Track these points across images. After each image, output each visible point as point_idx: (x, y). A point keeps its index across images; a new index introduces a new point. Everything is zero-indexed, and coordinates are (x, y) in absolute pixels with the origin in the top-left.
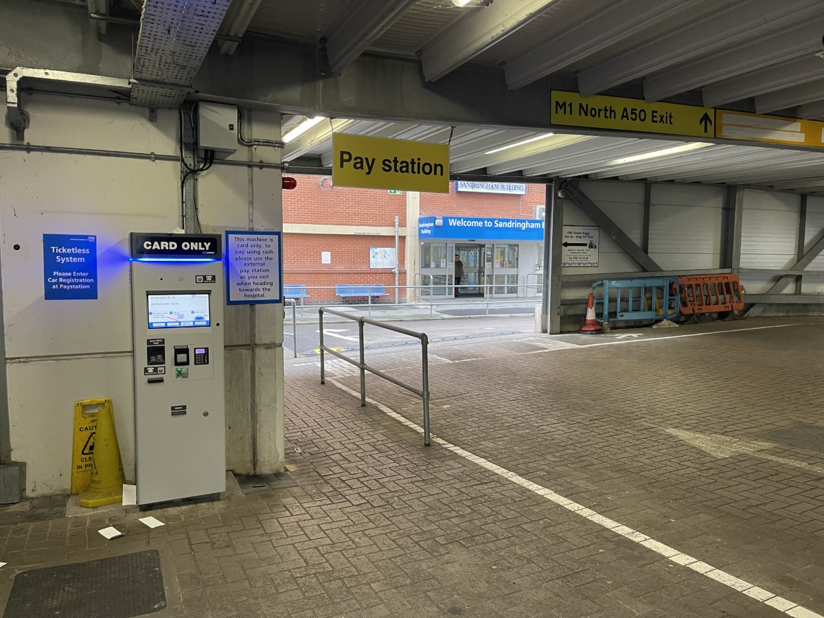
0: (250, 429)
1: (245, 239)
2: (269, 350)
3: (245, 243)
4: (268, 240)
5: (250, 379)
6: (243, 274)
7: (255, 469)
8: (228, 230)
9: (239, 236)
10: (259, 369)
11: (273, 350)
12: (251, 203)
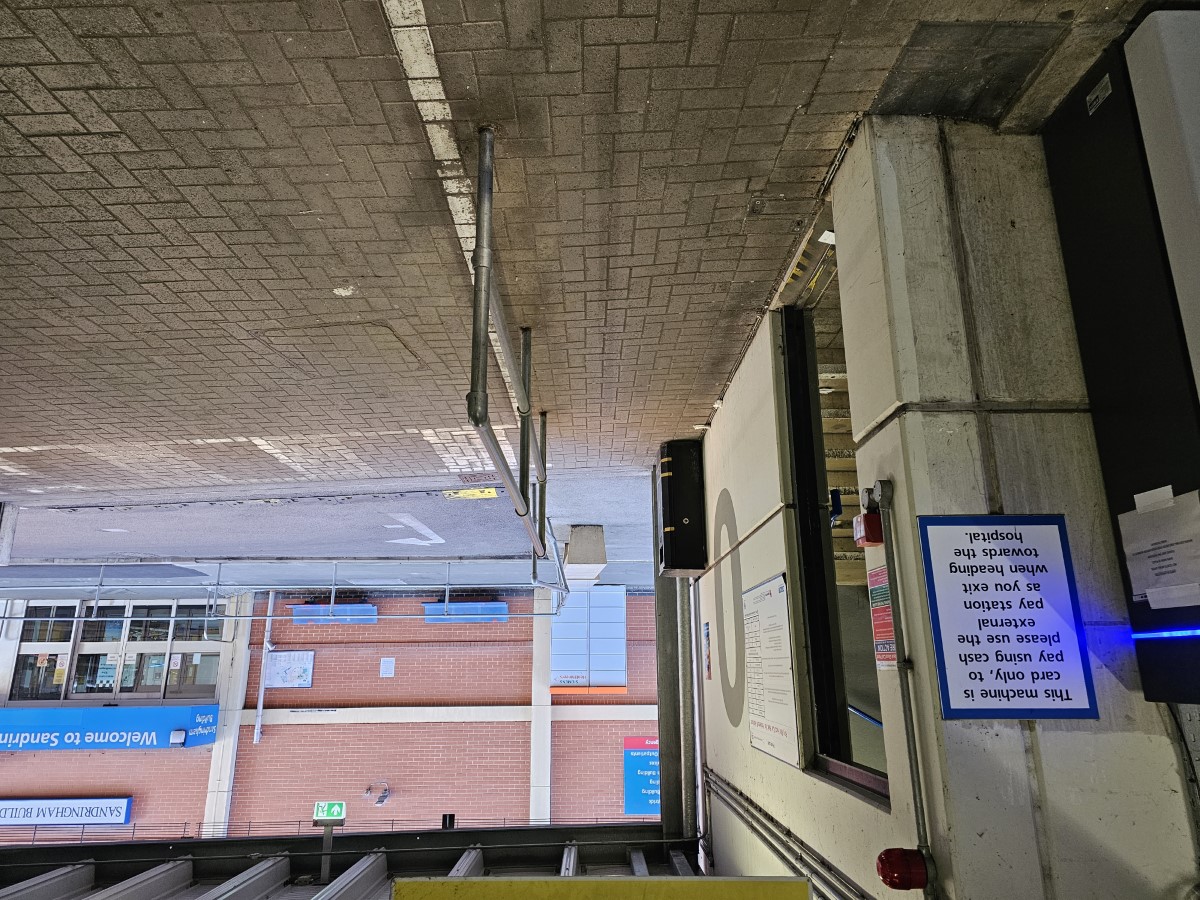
0: (963, 216)
1: (1041, 694)
2: (938, 396)
3: (1041, 685)
4: (977, 694)
5: (980, 330)
6: (1034, 596)
7: (942, 131)
8: (1092, 721)
9: (1058, 704)
10: (959, 352)
11: (928, 395)
12: (1038, 805)
